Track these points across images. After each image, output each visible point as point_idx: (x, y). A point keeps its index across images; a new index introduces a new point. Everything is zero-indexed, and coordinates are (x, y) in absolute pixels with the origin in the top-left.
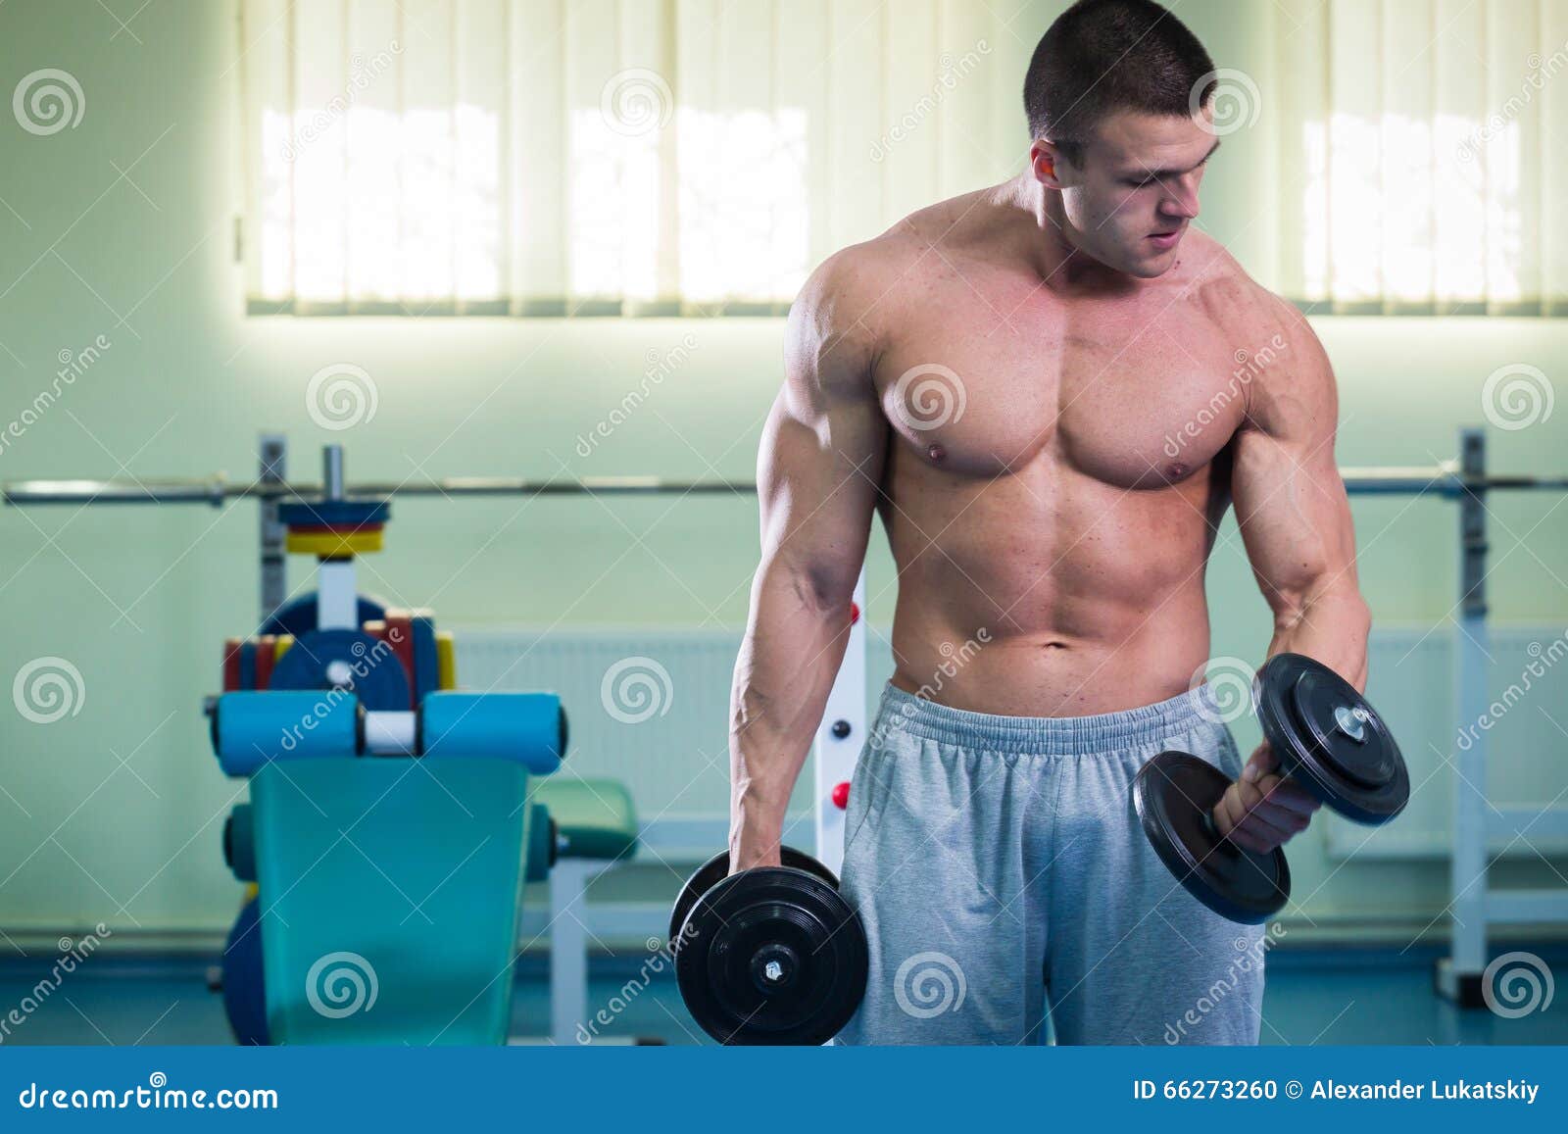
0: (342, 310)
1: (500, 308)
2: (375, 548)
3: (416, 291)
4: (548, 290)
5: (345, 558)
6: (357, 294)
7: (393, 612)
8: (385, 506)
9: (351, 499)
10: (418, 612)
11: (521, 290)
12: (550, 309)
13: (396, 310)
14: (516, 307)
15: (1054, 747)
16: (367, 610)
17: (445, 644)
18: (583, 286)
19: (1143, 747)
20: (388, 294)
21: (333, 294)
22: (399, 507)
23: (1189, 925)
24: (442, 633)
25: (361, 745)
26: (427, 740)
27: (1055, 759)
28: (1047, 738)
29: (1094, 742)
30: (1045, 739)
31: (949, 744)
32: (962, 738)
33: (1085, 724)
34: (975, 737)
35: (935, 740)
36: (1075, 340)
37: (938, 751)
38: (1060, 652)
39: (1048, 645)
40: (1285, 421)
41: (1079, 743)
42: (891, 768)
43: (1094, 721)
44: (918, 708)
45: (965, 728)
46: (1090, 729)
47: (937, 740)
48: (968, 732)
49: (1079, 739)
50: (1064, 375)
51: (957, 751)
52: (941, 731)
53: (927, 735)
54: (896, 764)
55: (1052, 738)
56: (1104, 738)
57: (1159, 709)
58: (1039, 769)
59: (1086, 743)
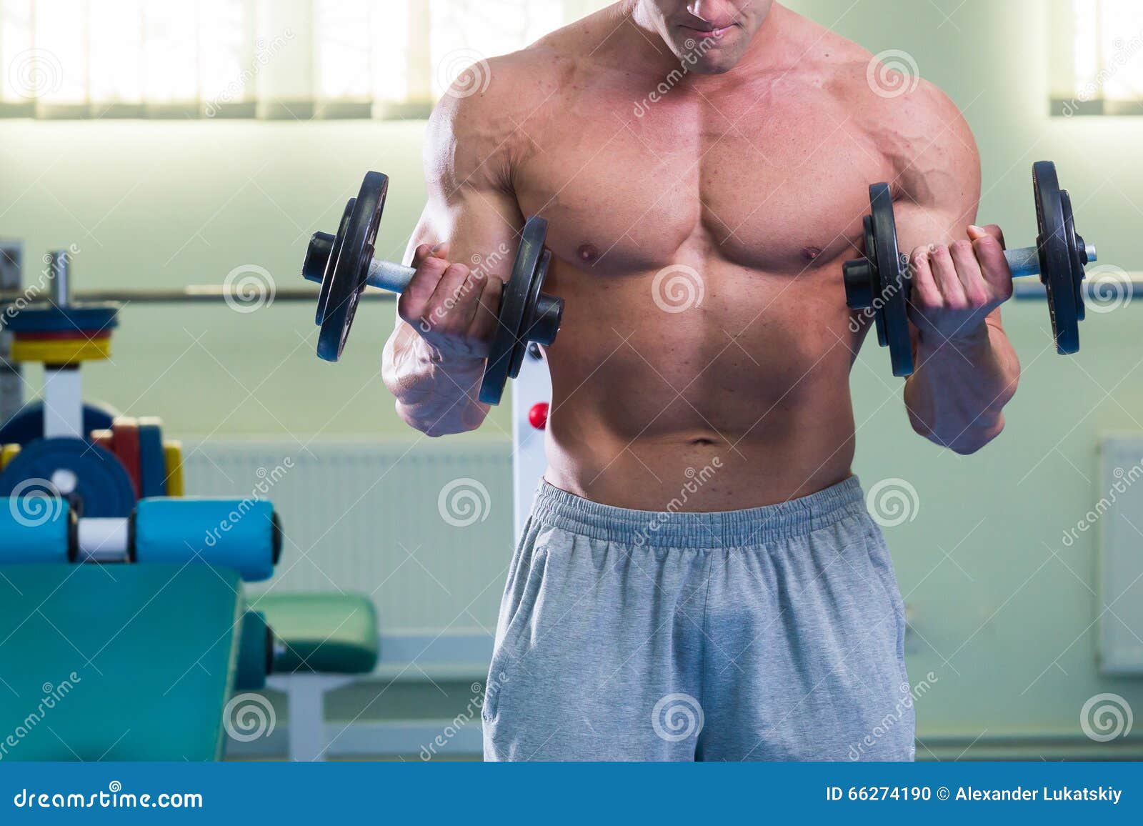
0: (82, 113)
1: (245, 111)
2: (100, 355)
3: (160, 95)
4: (295, 91)
5: (73, 366)
6: (99, 96)
7: (121, 420)
8: (111, 312)
9: (78, 305)
10: (146, 421)
11: (267, 92)
12: (299, 111)
13: (139, 112)
14: (262, 110)
15: (703, 540)
16: (93, 418)
17: (175, 453)
18: (331, 88)
19: (790, 540)
20: (132, 96)
21: (72, 95)
22: (127, 314)
23: (847, 712)
24: (170, 441)
25: (73, 551)
26: (140, 548)
27: (704, 552)
28: (697, 532)
29: (742, 536)
30: (694, 533)
31: (600, 539)
32: (613, 533)
33: (733, 518)
34: (626, 532)
35: (586, 535)
36: (710, 135)
37: (589, 546)
38: (709, 449)
39: (696, 442)
40: (933, 198)
41: (728, 537)
42: (541, 563)
43: (742, 515)
44: (570, 504)
45: (616, 524)
46: (739, 524)
47: (589, 535)
48: (620, 528)
49: (728, 532)
50: (704, 170)
51: (608, 546)
52: (592, 527)
53: (578, 531)
54: (547, 560)
55: (701, 532)
56: (751, 532)
57: (805, 503)
58: (688, 562)
59: (735, 537)
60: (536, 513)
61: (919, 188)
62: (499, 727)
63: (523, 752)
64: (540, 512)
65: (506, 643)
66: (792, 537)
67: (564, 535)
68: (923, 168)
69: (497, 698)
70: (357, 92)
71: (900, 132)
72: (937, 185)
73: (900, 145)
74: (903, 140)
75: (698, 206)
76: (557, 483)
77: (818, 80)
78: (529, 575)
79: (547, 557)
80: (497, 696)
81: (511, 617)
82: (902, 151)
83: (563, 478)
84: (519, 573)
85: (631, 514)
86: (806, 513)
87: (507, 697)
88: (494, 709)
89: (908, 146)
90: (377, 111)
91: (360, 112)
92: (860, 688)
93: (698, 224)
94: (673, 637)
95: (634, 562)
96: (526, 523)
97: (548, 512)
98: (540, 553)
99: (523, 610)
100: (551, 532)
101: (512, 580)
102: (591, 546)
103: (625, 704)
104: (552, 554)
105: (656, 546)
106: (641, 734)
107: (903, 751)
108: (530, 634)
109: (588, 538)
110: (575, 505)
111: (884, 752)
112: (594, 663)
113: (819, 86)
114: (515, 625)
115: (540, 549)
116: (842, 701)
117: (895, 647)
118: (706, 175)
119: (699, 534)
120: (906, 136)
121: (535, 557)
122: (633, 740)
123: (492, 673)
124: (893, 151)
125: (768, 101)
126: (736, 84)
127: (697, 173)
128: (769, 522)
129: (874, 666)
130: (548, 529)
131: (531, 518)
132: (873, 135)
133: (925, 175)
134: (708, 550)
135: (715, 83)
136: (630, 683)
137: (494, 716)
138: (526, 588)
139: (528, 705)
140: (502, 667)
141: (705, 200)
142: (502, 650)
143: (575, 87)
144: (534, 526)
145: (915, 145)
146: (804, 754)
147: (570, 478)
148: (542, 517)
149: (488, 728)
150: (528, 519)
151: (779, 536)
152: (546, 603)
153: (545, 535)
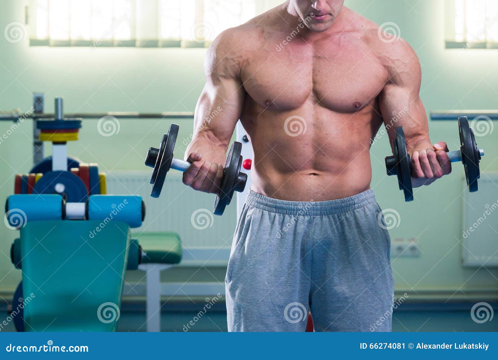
27: (313, 217)
28: (310, 209)
29: (328, 211)
30: (309, 210)
31: (272, 212)
32: (278, 210)
33: (324, 204)
34: (282, 209)
35: (267, 211)
36: (317, 57)
37: (268, 215)
38: (315, 177)
39: (311, 174)
40: (403, 83)
41: (322, 211)
42: (249, 222)
43: (328, 203)
44: (261, 199)
45: (278, 206)
46: (327, 206)
47: (268, 211)
48: (280, 208)
49: (322, 210)
50: (314, 70)
51: (276, 215)
52: (269, 208)
53: (264, 209)
54: (252, 220)
55: (312, 209)
56: (331, 210)
57: (352, 198)
58: (307, 221)
59: (325, 211)
60: (247, 202)
61: (398, 79)
62: (232, 285)
63: (241, 295)
64: (249, 202)
65: (235, 253)
66: (347, 212)
67: (258, 210)
68: (398, 71)
69: (231, 274)
70: (175, 36)
71: (390, 57)
72: (404, 78)
73: (390, 62)
74: (391, 60)
75: (312, 84)
76: (256, 190)
77: (359, 35)
78: (244, 226)
79: (252, 219)
80: (231, 272)
81: (237, 242)
82: (390, 64)
83: (258, 189)
84: (240, 225)
85: (285, 202)
86: (353, 202)
87: (235, 273)
88: (230, 278)
89: (393, 63)
90: (183, 44)
91: (176, 44)
92: (373, 271)
93: (311, 91)
94: (301, 250)
95: (286, 221)
96: (243, 206)
97: (252, 201)
98: (249, 217)
99: (242, 240)
100: (253, 209)
101: (238, 228)
102: (269, 215)
103: (281, 276)
104: (253, 218)
105: (294, 215)
106: (288, 288)
107: (390, 295)
108: (245, 249)
109: (268, 212)
110: (263, 199)
111: (382, 295)
112: (269, 260)
113: (359, 38)
114: (239, 245)
115: (249, 216)
116: (366, 275)
117: (387, 255)
118: (315, 72)
119: (311, 210)
120: (393, 58)
121: (247, 219)
122: (284, 290)
123: (230, 264)
124: (388, 64)
125: (339, 45)
126: (327, 37)
127: (311, 72)
128: (338, 205)
129: (379, 262)
130: (252, 208)
131: (245, 204)
132: (379, 58)
133: (400, 74)
134: (314, 216)
135: (318, 37)
136: (284, 268)
137: (230, 281)
138: (243, 231)
139: (244, 276)
140: (233, 262)
141: (314, 82)
142: (234, 255)
143: (265, 38)
144: (247, 207)
145: (396, 62)
146: (351, 296)
147: (261, 188)
148: (250, 203)
149: (228, 286)
150: (244, 205)
151: (342, 211)
152: (251, 237)
153: (251, 210)
